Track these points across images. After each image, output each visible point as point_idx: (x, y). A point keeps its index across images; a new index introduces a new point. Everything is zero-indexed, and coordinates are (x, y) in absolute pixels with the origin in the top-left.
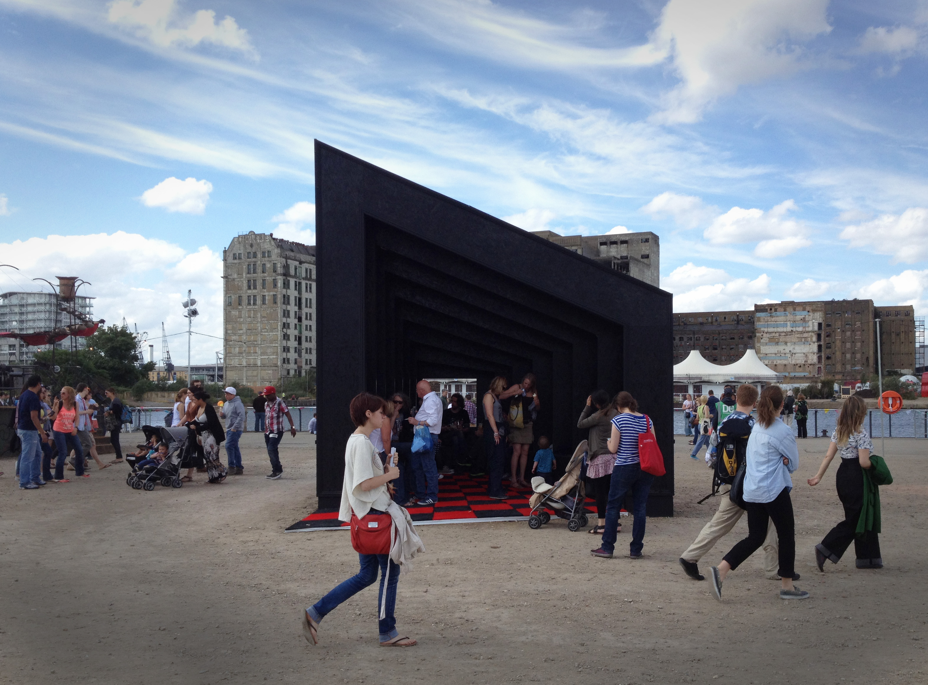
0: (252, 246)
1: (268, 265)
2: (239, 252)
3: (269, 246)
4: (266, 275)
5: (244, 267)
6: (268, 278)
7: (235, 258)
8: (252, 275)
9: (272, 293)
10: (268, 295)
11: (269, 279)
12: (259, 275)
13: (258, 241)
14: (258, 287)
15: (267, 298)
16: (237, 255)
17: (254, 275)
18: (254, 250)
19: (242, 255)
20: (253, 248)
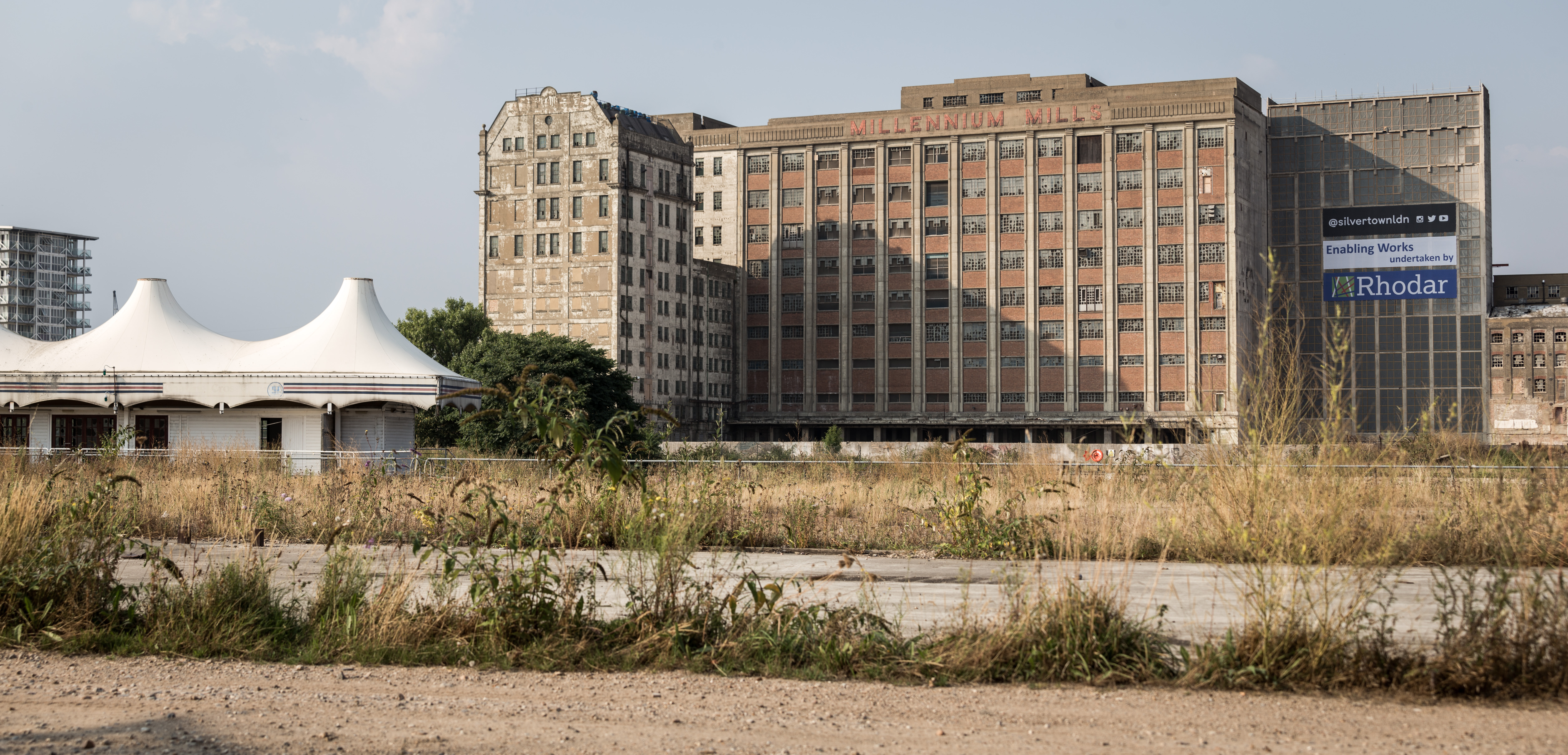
0: (548, 119)
1: (588, 165)
2: (518, 134)
3: (590, 120)
4: (581, 186)
5: (530, 168)
6: (586, 194)
7: (506, 149)
8: (549, 189)
9: (596, 229)
10: (588, 233)
11: (590, 197)
12: (565, 188)
13: (565, 110)
14: (561, 215)
15: (584, 239)
16: (513, 141)
17: (554, 186)
18: (553, 131)
19: (526, 141)
20: (553, 126)
